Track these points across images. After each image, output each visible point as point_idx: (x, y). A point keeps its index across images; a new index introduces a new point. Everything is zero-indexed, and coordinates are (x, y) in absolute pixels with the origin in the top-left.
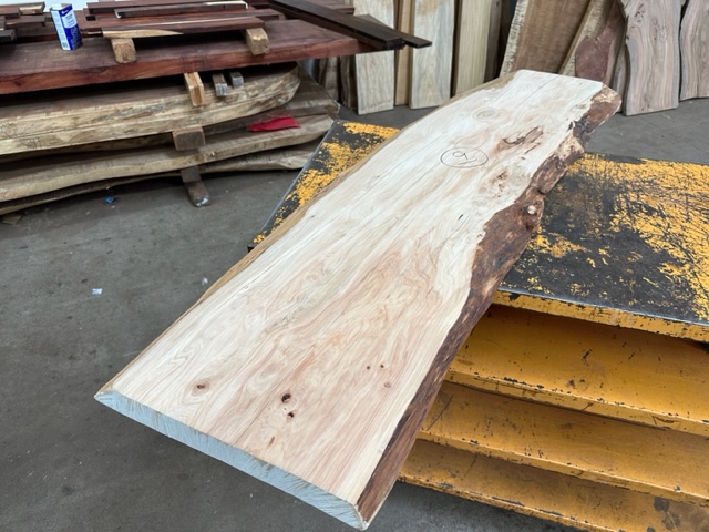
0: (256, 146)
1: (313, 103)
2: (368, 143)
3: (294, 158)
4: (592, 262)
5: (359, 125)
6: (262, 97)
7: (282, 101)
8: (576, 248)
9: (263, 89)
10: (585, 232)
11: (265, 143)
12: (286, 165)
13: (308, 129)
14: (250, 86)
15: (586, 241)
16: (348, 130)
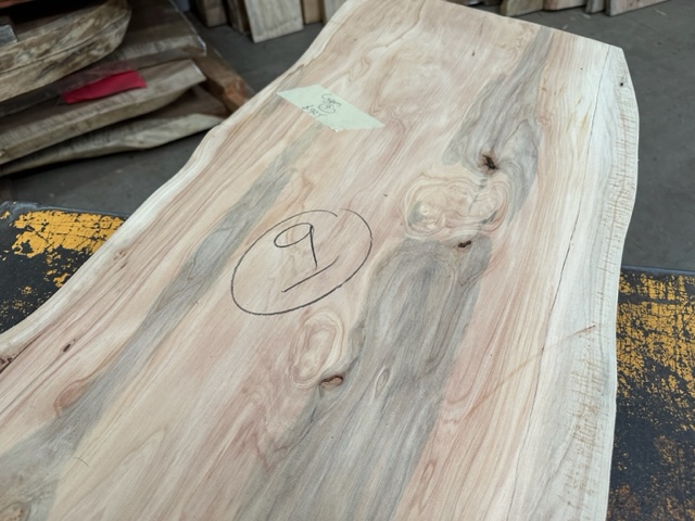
0: (73, 128)
1: (164, 45)
3: (147, 133)
6: (57, 54)
7: (99, 53)
9: (58, 39)
11: (88, 122)
12: (136, 145)
13: (159, 88)
14: (30, 38)
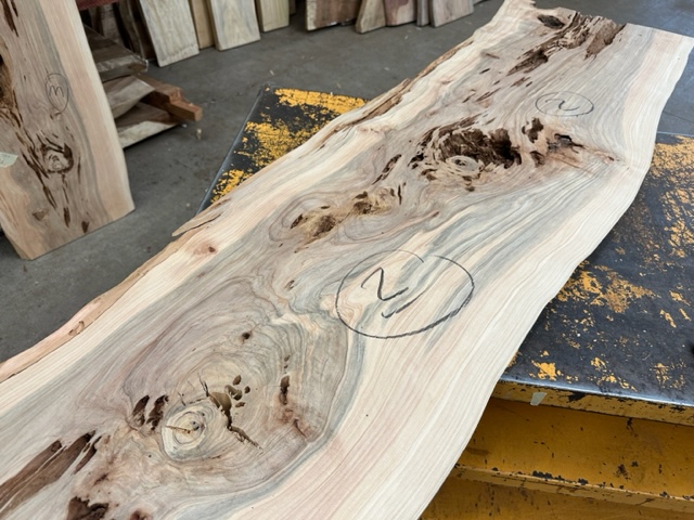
2: (314, 122)
4: (668, 317)
5: (297, 93)
8: (639, 292)
10: (641, 261)
15: (648, 278)
16: (282, 100)
